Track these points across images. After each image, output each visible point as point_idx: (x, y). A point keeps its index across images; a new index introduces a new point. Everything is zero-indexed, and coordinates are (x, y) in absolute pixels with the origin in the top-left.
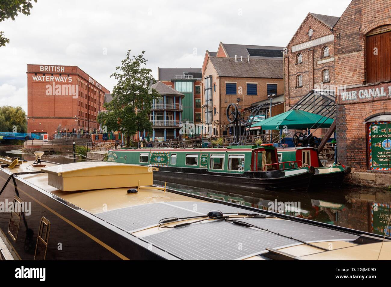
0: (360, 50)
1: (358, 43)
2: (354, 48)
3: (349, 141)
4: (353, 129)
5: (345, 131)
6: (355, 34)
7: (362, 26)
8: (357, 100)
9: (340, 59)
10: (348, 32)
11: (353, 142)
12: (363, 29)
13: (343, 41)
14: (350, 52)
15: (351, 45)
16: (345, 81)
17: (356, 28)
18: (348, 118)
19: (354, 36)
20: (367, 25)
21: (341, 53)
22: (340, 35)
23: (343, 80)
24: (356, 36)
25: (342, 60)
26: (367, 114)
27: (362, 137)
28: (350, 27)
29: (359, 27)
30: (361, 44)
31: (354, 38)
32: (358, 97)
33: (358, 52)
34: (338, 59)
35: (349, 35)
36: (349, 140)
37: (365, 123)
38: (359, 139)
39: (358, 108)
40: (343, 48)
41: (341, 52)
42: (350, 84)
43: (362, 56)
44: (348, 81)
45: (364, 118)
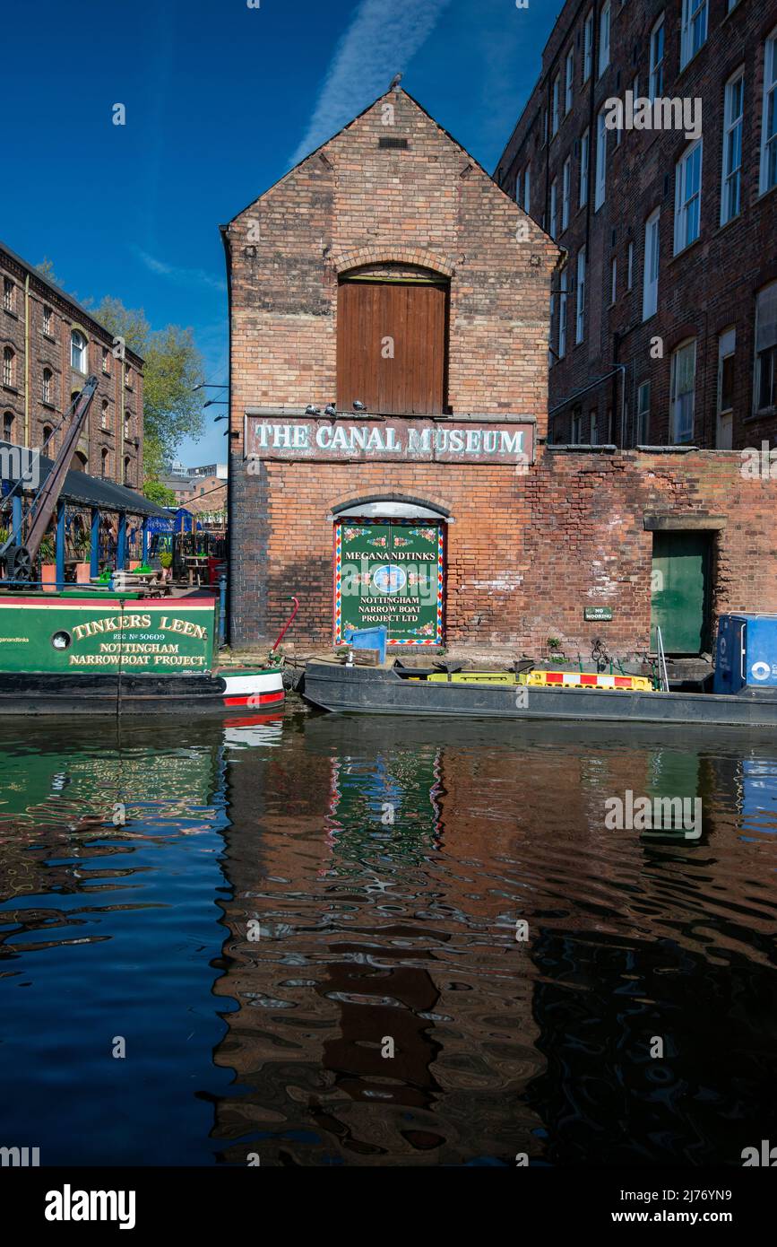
0: (324, 313)
1: (316, 291)
2: (304, 301)
3: (276, 568)
4: (292, 532)
5: (265, 536)
6: (311, 263)
7: (334, 246)
8: (308, 454)
9: (254, 323)
10: (286, 251)
11: (293, 570)
12: (336, 256)
13: (267, 272)
14: (292, 309)
15: (294, 289)
16: (271, 393)
17: (314, 246)
18: (275, 500)
19: (306, 268)
20: (349, 248)
21: (259, 307)
22: (255, 251)
23: (264, 389)
24: (312, 268)
25: (259, 327)
26: (339, 495)
27: (320, 557)
28: (294, 236)
29: (325, 246)
30: (326, 297)
31: (305, 273)
32: (313, 444)
33: (319, 318)
34: (245, 323)
35: (288, 260)
36: (277, 563)
37: (332, 519)
38: (313, 563)
39: (310, 475)
40: (266, 294)
41: (257, 304)
42: (286, 405)
43: (331, 330)
44: (282, 394)
45: (332, 504)
